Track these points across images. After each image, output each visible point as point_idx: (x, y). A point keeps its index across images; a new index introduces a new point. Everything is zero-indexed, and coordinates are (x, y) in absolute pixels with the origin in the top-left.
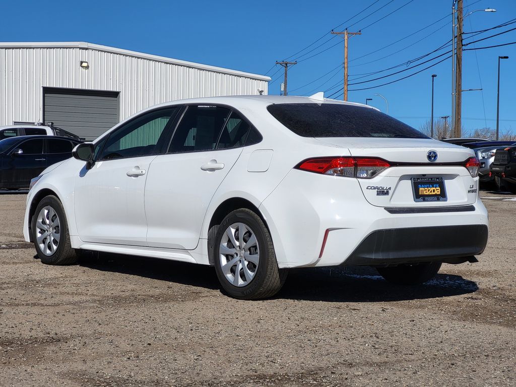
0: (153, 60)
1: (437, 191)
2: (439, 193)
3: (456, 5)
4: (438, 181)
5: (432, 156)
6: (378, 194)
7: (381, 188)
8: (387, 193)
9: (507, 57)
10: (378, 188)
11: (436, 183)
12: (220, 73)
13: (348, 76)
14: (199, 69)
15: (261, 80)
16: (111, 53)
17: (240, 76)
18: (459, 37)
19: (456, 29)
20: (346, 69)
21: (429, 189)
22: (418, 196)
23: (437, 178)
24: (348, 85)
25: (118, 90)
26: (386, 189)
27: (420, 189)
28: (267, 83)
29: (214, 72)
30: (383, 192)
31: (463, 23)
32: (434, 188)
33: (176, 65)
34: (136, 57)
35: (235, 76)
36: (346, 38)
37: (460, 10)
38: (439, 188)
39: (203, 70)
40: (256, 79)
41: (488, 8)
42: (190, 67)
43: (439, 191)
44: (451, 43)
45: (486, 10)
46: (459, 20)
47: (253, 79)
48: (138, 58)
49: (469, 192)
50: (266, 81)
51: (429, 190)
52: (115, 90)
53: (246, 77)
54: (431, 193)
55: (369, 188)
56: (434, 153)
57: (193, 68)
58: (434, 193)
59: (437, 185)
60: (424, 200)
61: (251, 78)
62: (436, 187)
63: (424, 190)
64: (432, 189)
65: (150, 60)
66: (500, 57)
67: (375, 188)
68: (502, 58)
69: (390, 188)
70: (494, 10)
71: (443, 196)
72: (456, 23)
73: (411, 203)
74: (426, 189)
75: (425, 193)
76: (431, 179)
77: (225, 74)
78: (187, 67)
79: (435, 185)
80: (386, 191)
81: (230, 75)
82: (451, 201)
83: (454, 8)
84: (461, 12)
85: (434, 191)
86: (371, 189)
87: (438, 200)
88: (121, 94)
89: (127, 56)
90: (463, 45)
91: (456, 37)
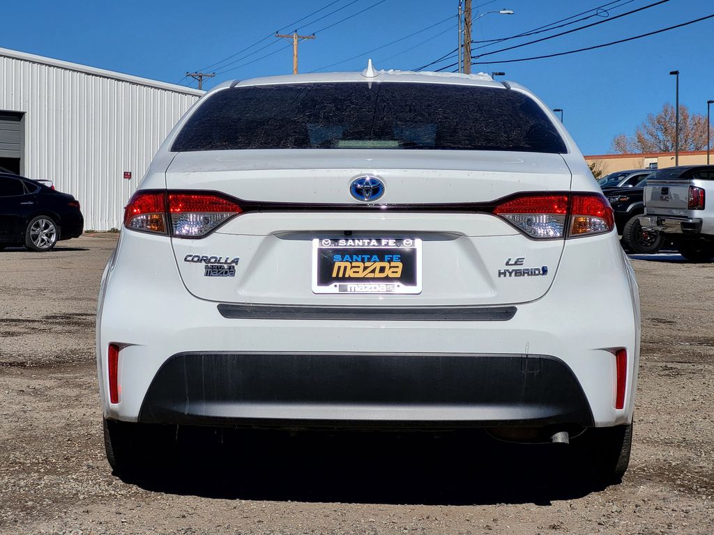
0: (70, 70)
1: (394, 270)
3: (463, 4)
6: (208, 274)
7: (213, 260)
8: (230, 271)
9: (503, 74)
10: (207, 260)
11: (394, 252)
12: (159, 88)
14: (131, 83)
16: (13, 58)
19: (463, 35)
21: (367, 264)
22: (326, 280)
25: (22, 110)
26: (226, 263)
27: (337, 264)
29: (152, 87)
30: (218, 269)
31: (472, 28)
32: (386, 264)
33: (100, 76)
34: (46, 65)
37: (468, 11)
38: (400, 265)
39: (137, 84)
41: (504, 10)
42: (119, 80)
43: (399, 270)
45: (501, 12)
46: (468, 24)
48: (50, 66)
49: (500, 274)
51: (365, 268)
52: (18, 110)
54: (371, 275)
55: (190, 258)
57: (123, 81)
58: (382, 276)
59: (396, 257)
60: (344, 290)
62: (389, 262)
63: (348, 268)
64: (378, 265)
65: (66, 69)
67: (200, 260)
69: (236, 261)
70: (511, 12)
72: (463, 28)
74: (354, 264)
75: (351, 274)
76: (379, 241)
77: (166, 90)
78: (116, 79)
79: (387, 258)
80: (226, 266)
81: (173, 91)
83: (460, 7)
84: (469, 14)
85: (383, 269)
86: (192, 261)
88: (26, 115)
89: (34, 62)
90: (472, 57)
91: (462, 46)
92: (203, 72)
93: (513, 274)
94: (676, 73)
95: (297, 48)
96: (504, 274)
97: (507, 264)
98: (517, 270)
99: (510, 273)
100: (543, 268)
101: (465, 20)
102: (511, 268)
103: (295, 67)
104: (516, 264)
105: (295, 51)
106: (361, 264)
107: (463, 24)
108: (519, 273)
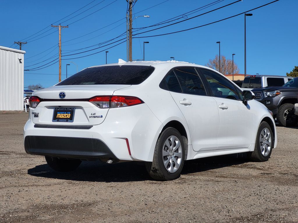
1: (69, 116)
2: (69, 117)
4: (71, 111)
5: (62, 95)
6: (34, 117)
7: (35, 113)
9: (148, 42)
11: (69, 111)
13: (61, 51)
15: (20, 53)
17: (8, 50)
18: (130, 30)
19: (128, 26)
20: (60, 47)
21: (64, 114)
22: (55, 118)
23: (71, 108)
24: (61, 56)
27: (58, 114)
28: (23, 54)
31: (132, 23)
32: (67, 114)
35: (5, 50)
36: (60, 29)
37: (130, 16)
40: (17, 52)
41: (146, 15)
43: (70, 116)
44: (126, 33)
45: (145, 16)
46: (130, 21)
47: (15, 52)
49: (90, 117)
50: (23, 53)
51: (63, 115)
53: (11, 51)
54: (64, 117)
55: (32, 113)
56: (64, 93)
58: (66, 117)
59: (69, 113)
60: (58, 121)
61: (14, 52)
63: (60, 115)
66: (144, 42)
68: (145, 43)
69: (39, 113)
70: (149, 16)
71: (71, 119)
72: (128, 22)
73: (50, 122)
74: (61, 114)
75: (60, 117)
76: (67, 108)
79: (68, 113)
80: (37, 115)
82: (75, 123)
83: (127, 14)
84: (131, 17)
85: (66, 116)
87: (67, 121)
90: (132, 35)
91: (128, 30)
92: (22, 42)
93: (93, 117)
94: (219, 42)
95: (61, 31)
96: (91, 117)
97: (91, 115)
98: (94, 116)
99: (92, 117)
100: (101, 116)
101: (129, 19)
102: (92, 116)
103: (60, 39)
104: (93, 115)
105: (60, 33)
106: (62, 114)
107: (129, 21)
108: (94, 117)
